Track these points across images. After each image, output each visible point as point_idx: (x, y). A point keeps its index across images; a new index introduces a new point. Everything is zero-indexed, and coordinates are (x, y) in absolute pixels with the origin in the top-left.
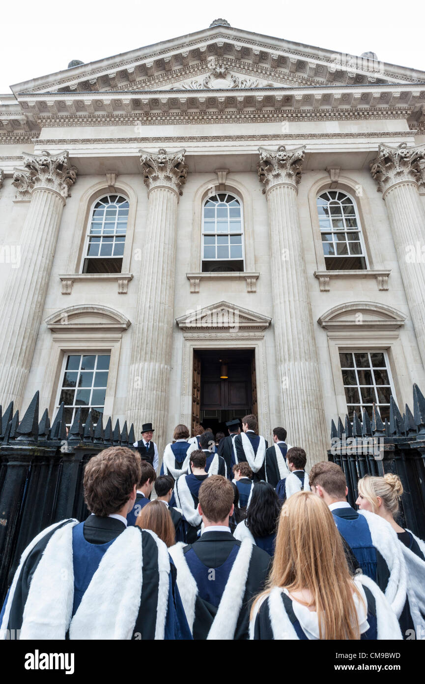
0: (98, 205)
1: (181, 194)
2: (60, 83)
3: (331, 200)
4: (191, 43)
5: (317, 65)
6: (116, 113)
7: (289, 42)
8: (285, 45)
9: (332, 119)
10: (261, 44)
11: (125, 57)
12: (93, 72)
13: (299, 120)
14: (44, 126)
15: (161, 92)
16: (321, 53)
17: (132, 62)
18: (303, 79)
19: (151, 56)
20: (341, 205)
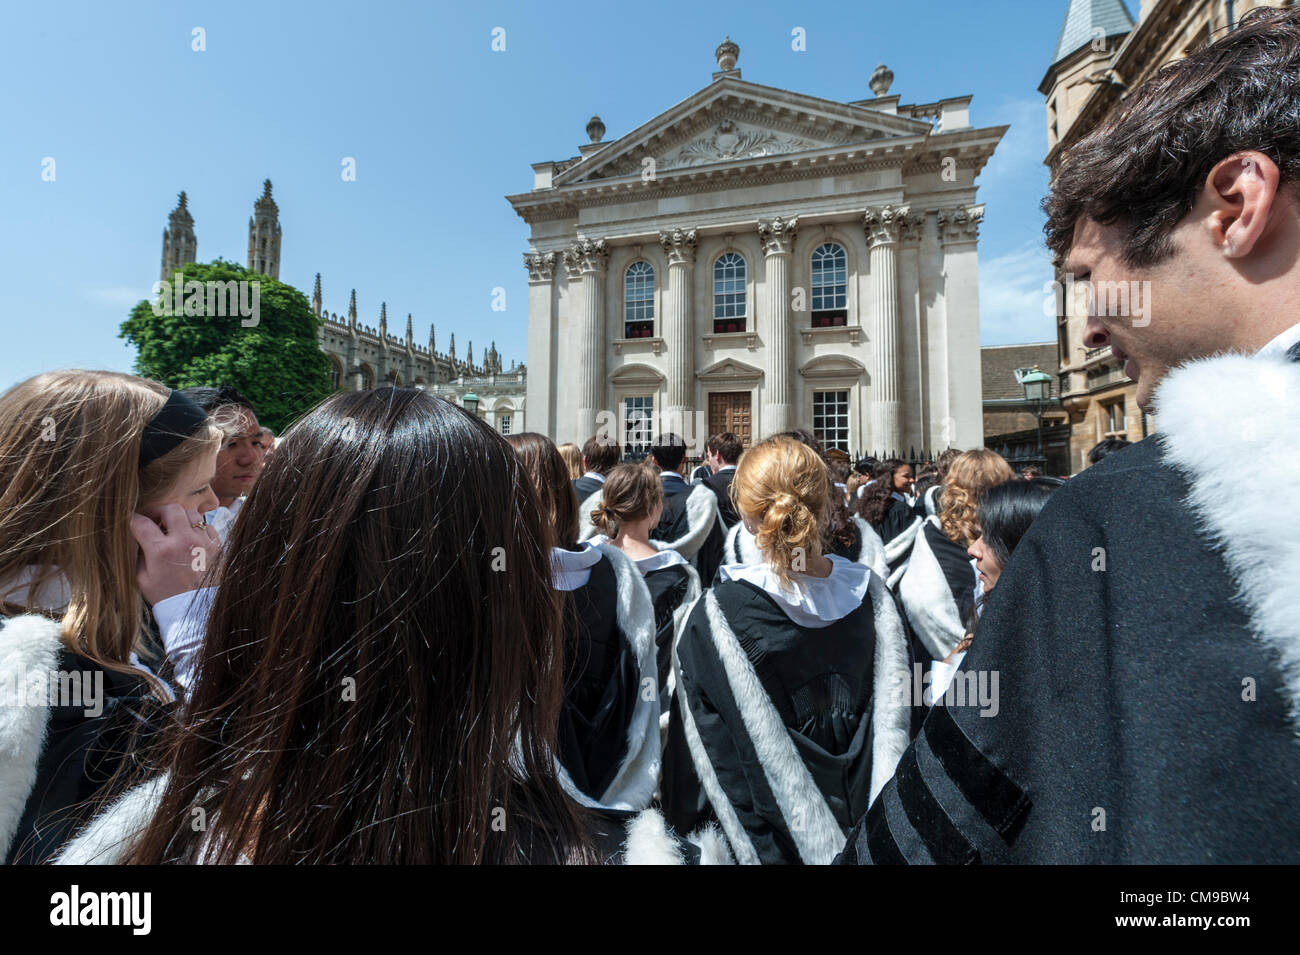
0: (629, 273)
1: (695, 260)
2: (589, 168)
3: (827, 254)
4: (697, 103)
5: (818, 117)
6: (637, 191)
7: (790, 93)
8: (787, 97)
9: (828, 176)
10: (764, 96)
11: (639, 132)
12: (614, 152)
13: (797, 180)
14: (581, 207)
15: (673, 171)
16: (821, 104)
17: (645, 135)
18: (805, 127)
19: (661, 125)
20: (834, 258)
